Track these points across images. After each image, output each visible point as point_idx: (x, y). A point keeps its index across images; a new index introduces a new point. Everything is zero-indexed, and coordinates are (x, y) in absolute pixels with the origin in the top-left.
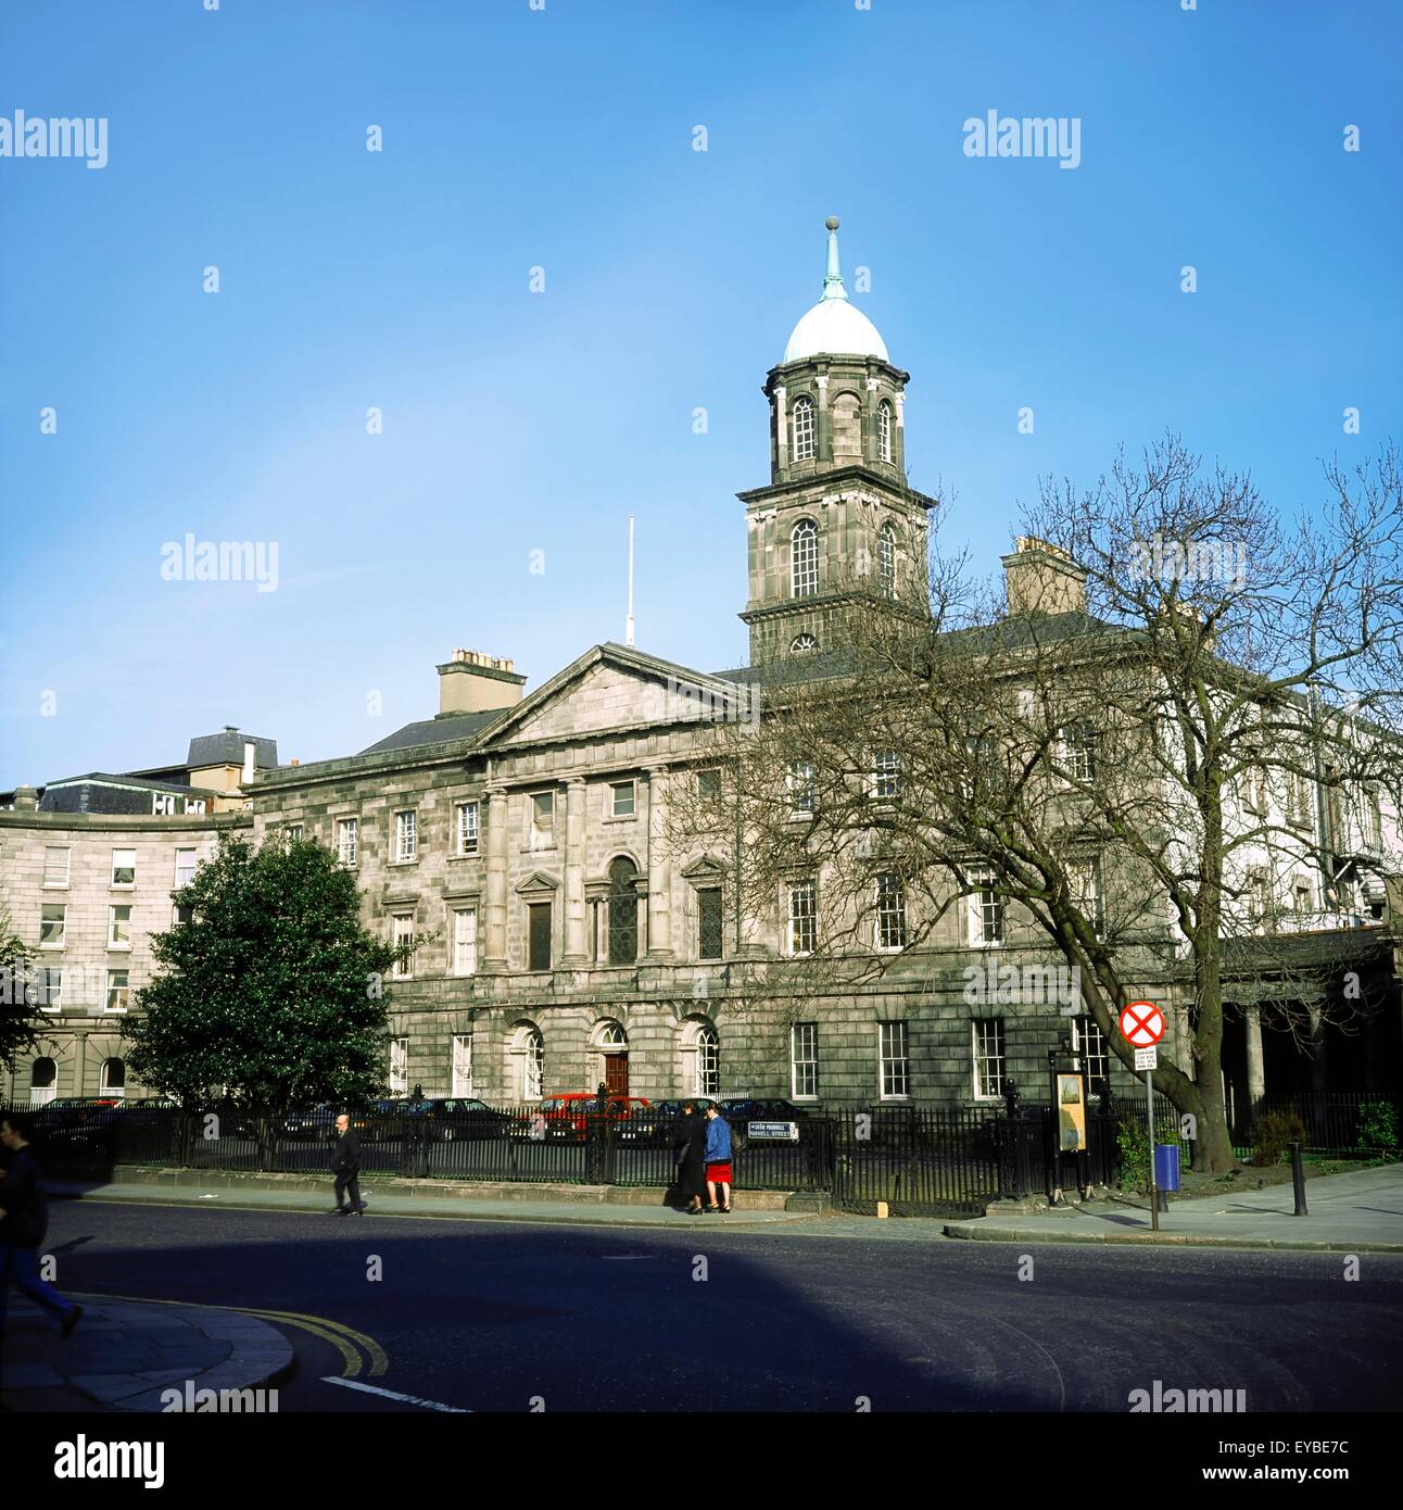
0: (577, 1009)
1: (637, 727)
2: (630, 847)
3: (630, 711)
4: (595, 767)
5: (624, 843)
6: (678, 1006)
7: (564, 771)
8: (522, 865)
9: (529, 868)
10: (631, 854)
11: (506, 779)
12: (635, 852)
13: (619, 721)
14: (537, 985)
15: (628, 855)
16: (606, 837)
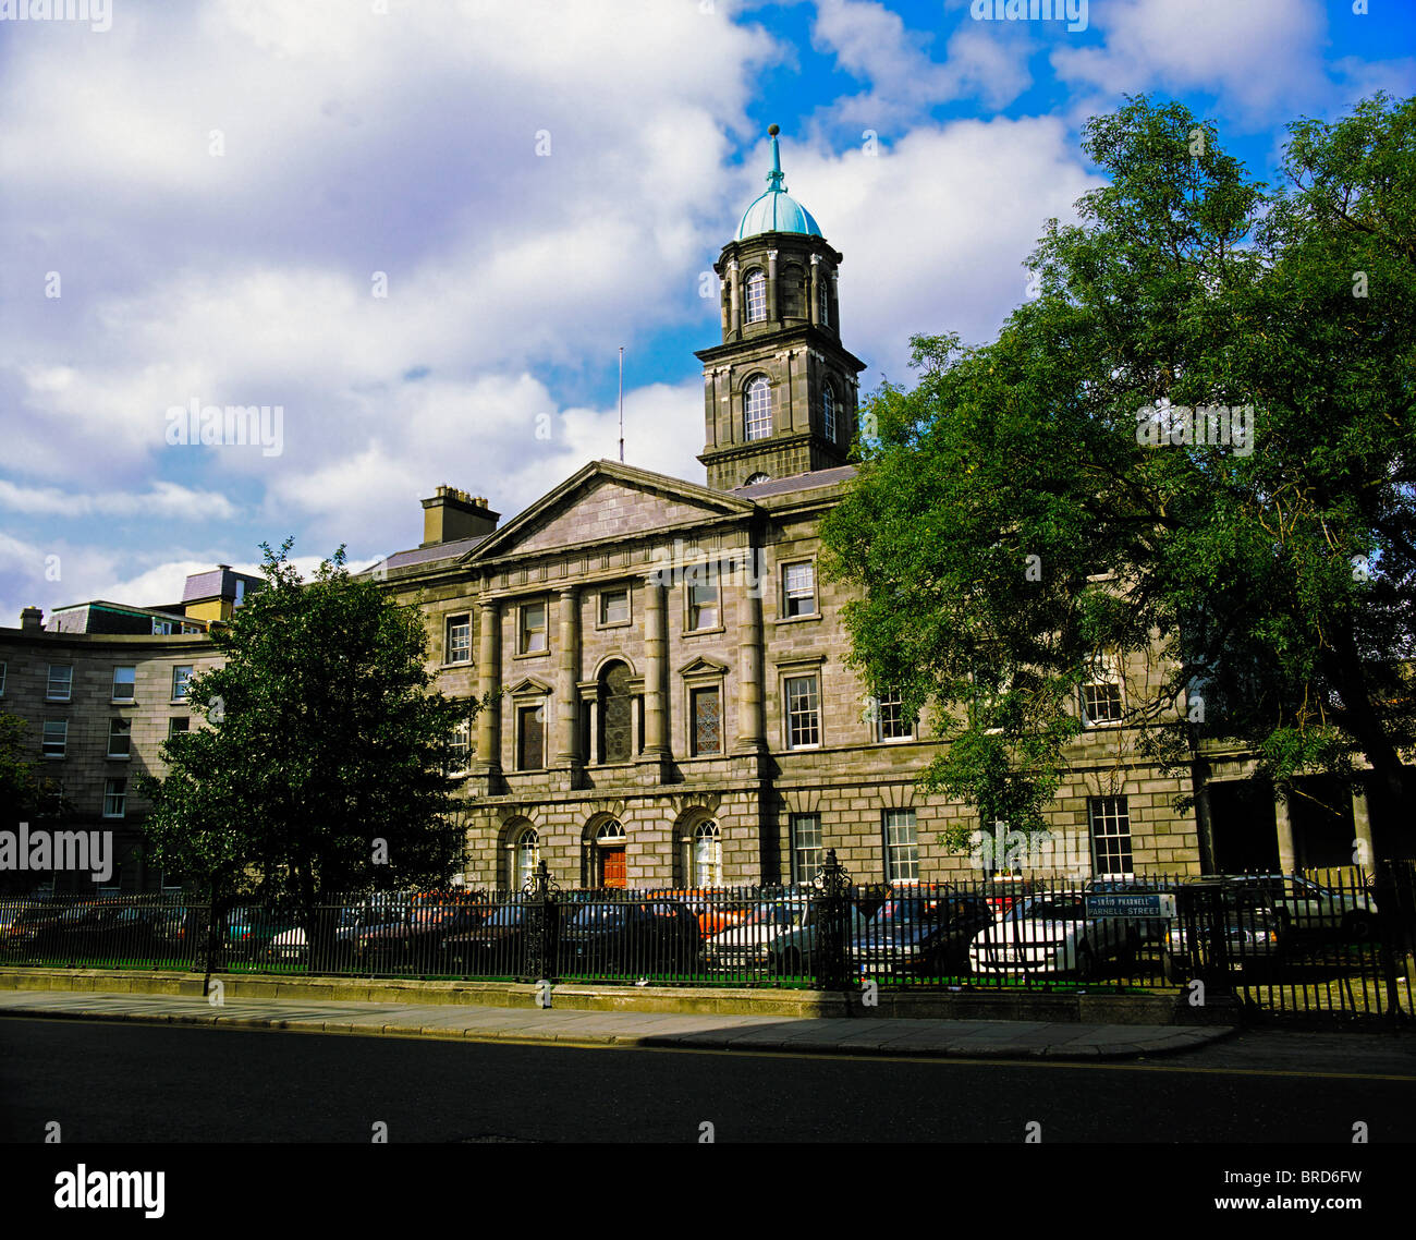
0: (573, 805)
1: (633, 536)
2: (624, 651)
3: (625, 522)
4: (589, 576)
5: (618, 647)
6: (677, 799)
7: (558, 581)
8: (514, 671)
9: (521, 674)
10: (625, 656)
11: (499, 591)
12: (629, 655)
13: (613, 532)
14: (530, 784)
15: (621, 658)
16: (599, 642)
